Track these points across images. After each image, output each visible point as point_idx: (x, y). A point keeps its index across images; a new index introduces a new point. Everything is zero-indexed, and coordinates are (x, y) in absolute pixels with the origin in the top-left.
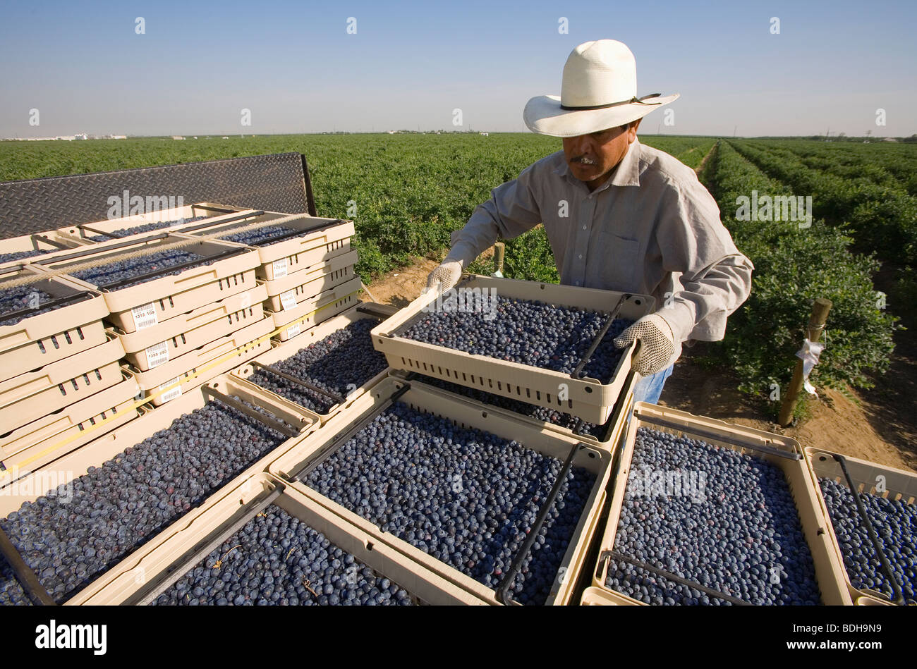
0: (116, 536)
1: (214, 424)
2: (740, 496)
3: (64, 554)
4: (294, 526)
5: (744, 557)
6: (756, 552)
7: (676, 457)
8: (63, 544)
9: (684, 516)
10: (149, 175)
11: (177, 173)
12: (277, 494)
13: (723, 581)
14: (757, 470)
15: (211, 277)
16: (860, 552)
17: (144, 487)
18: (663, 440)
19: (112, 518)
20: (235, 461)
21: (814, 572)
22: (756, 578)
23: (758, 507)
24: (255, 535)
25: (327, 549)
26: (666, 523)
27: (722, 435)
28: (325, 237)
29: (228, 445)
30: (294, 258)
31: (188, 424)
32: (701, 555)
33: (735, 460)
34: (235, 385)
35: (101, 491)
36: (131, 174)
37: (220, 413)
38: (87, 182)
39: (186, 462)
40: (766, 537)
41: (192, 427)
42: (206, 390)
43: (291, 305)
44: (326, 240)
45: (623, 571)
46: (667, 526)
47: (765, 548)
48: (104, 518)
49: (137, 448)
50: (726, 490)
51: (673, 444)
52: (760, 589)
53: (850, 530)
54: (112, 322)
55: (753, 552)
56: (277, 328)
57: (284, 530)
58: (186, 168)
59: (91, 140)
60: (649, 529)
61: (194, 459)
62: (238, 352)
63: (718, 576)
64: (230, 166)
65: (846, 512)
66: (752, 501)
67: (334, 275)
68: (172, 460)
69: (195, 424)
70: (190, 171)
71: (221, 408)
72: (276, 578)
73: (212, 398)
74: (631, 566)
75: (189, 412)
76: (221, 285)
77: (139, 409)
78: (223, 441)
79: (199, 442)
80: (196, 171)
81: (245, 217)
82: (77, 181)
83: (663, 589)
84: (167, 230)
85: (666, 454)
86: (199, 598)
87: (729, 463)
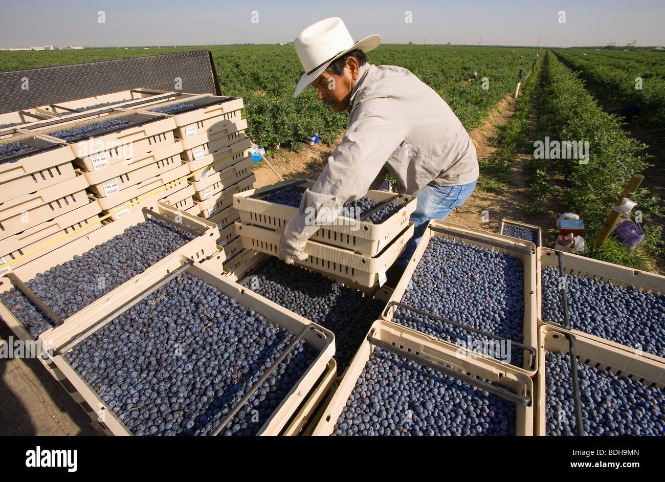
0: (93, 291)
1: (151, 231)
2: (490, 276)
3: (64, 299)
4: (200, 284)
5: (481, 308)
6: (489, 305)
7: (453, 253)
8: (62, 295)
9: (449, 286)
10: (97, 67)
11: (117, 66)
12: (189, 266)
13: (464, 320)
14: (504, 261)
15: (142, 136)
16: (555, 305)
17: (108, 266)
18: (447, 244)
19: (90, 282)
20: (164, 251)
21: (523, 316)
22: (485, 318)
23: (498, 282)
24: (176, 289)
25: (219, 296)
26: (437, 289)
27: (484, 239)
28: (222, 109)
29: (160, 243)
30: (200, 123)
31: (134, 231)
32: (455, 306)
33: (491, 255)
34: (164, 208)
35: (83, 268)
36: (83, 67)
37: (155, 225)
38: (53, 73)
39: (134, 253)
40: (499, 297)
41: (137, 233)
42: (145, 211)
43: (200, 157)
44: (223, 111)
45: (403, 315)
46: (437, 291)
47: (496, 303)
48: (86, 282)
49: (103, 245)
50: (481, 272)
51: (453, 246)
52: (486, 324)
53: (554, 294)
54: (78, 164)
55: (487, 305)
56: (191, 173)
57: (193, 286)
58: (123, 62)
59: (56, 50)
60: (425, 292)
61: (139, 251)
62: (166, 188)
63: (462, 317)
64: (156, 61)
65: (554, 284)
66: (495, 278)
67: (230, 137)
68: (125, 251)
69: (139, 231)
70: (127, 64)
71: (155, 222)
72: (187, 310)
73: (149, 216)
74: (409, 311)
75: (135, 224)
76: (150, 141)
77: (102, 222)
78: (156, 240)
79: (142, 242)
80: (131, 64)
81: (168, 97)
82: (45, 71)
83: (426, 324)
84: (113, 107)
85: (447, 251)
86: (143, 319)
87: (487, 257)
